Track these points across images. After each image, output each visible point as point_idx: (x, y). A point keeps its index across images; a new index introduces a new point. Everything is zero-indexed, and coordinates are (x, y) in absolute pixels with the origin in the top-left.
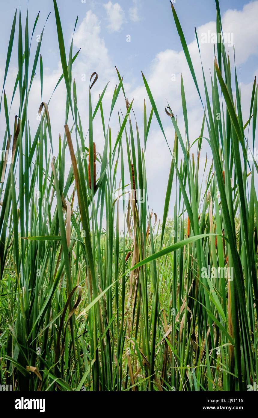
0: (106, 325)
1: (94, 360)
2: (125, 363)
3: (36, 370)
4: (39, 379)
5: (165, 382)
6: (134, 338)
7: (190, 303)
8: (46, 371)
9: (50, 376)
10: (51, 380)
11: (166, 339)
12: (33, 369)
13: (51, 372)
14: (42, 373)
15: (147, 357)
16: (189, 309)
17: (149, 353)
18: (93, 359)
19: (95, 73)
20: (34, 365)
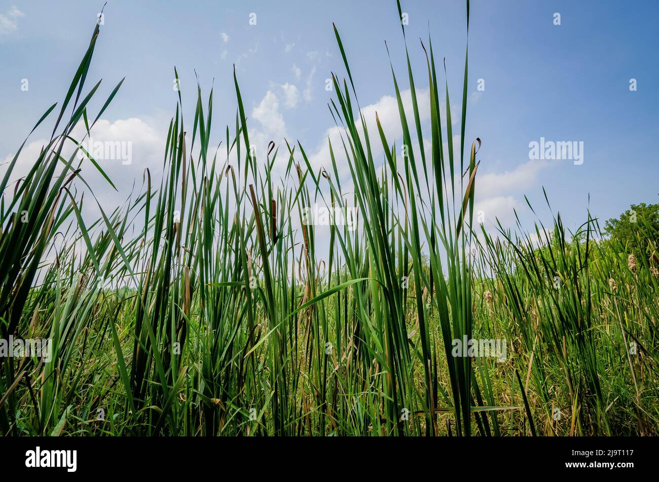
0: (282, 363)
1: (274, 392)
2: (299, 399)
3: (219, 402)
4: (222, 410)
5: (335, 412)
6: (307, 373)
7: (356, 341)
8: (228, 403)
9: (233, 406)
10: (234, 411)
11: (336, 373)
12: (218, 401)
13: (233, 403)
14: (225, 405)
15: (319, 389)
16: (355, 346)
17: (321, 386)
18: (272, 390)
19: (272, 142)
20: (218, 397)
